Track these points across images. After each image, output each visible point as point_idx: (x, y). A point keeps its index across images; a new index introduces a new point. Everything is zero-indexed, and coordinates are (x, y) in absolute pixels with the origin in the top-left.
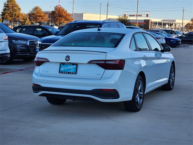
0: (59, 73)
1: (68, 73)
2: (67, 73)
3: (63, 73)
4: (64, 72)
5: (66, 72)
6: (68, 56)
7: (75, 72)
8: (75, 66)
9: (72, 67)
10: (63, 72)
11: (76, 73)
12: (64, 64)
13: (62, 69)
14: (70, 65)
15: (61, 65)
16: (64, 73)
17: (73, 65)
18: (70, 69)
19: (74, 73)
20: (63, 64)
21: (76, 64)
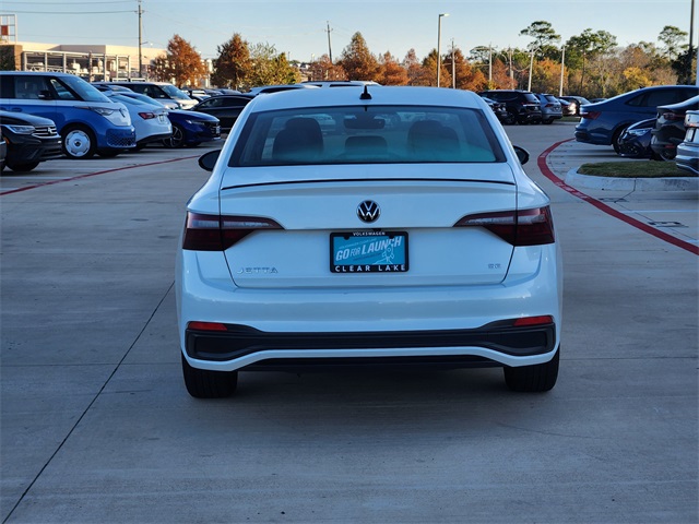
0: (332, 269)
1: (374, 269)
2: (368, 268)
3: (348, 271)
4: (355, 267)
5: (363, 267)
6: (369, 203)
7: (402, 262)
8: (398, 240)
9: (385, 243)
10: (347, 268)
11: (407, 269)
12: (351, 234)
13: (342, 255)
14: (375, 239)
15: (336, 239)
16: (355, 270)
17: (391, 237)
18: (378, 254)
19: (399, 267)
20: (347, 234)
21: (403, 233)
